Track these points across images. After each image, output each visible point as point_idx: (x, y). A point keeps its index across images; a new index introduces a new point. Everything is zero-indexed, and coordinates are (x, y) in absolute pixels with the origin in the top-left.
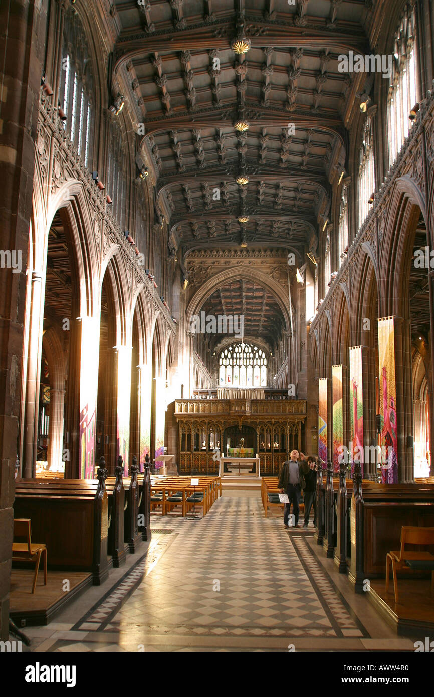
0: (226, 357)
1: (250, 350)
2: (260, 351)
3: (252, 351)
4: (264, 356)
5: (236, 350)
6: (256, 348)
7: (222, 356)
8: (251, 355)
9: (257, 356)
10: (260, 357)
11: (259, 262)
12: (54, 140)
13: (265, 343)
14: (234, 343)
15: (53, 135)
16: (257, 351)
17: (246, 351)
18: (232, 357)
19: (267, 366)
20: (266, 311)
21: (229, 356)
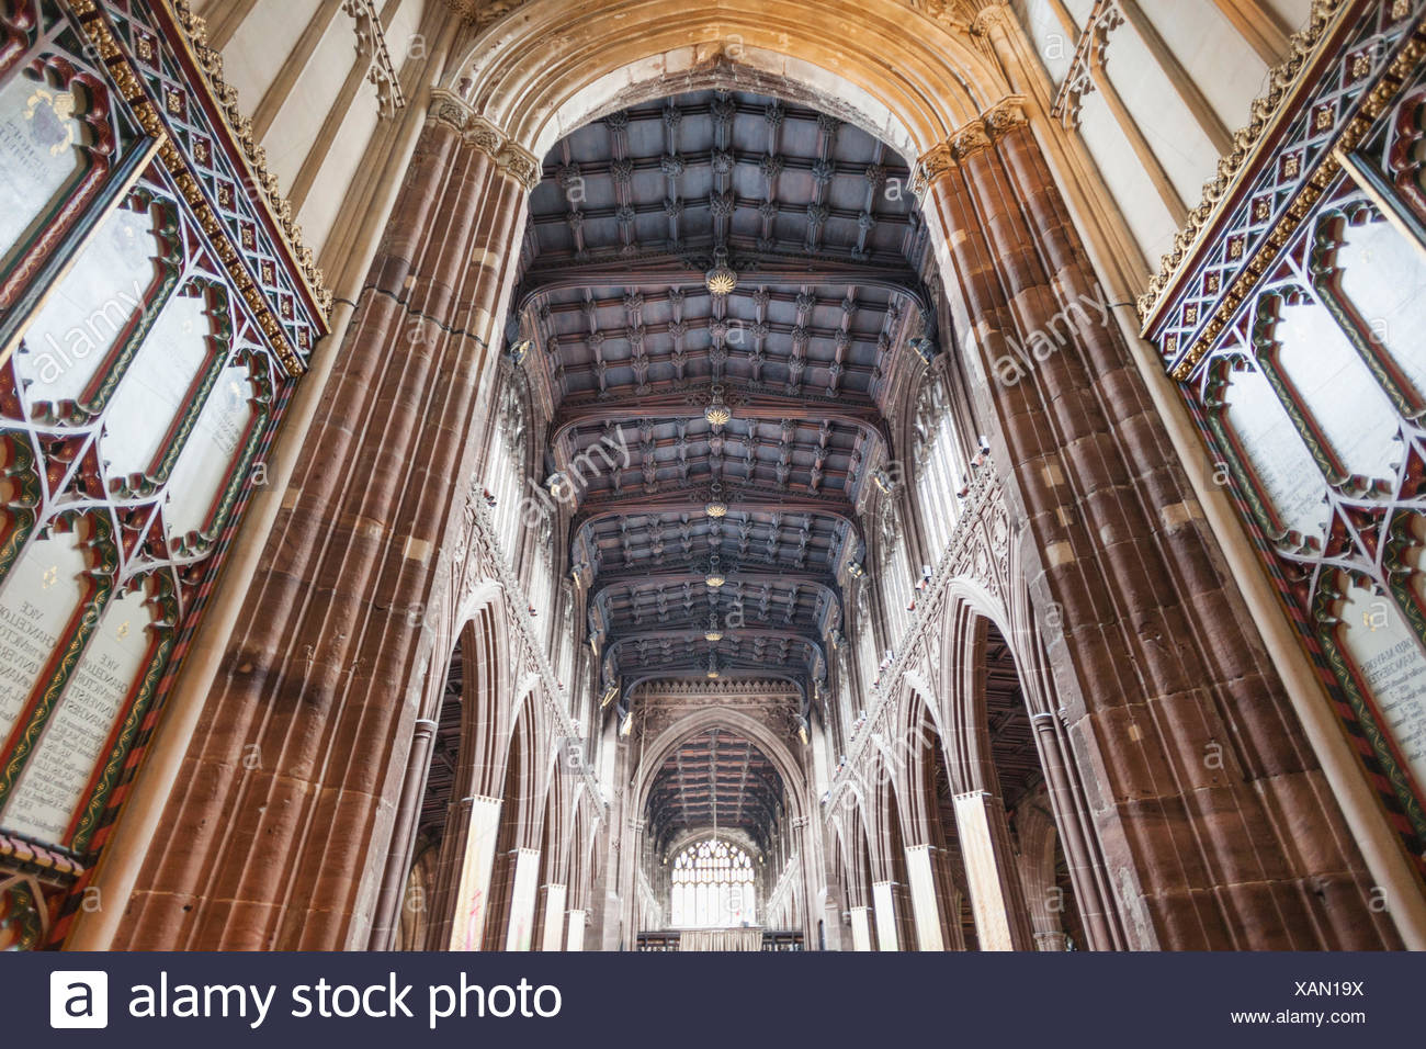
0: (684, 867)
1: (724, 851)
2: (742, 854)
3: (729, 853)
4: (748, 863)
5: (701, 852)
6: (734, 850)
7: (678, 864)
8: (727, 863)
9: (736, 864)
10: (742, 866)
11: (745, 700)
12: (476, 528)
13: (751, 839)
14: (697, 840)
15: (474, 524)
16: (737, 855)
17: (718, 855)
18: (694, 867)
19: (754, 883)
20: (749, 780)
21: (690, 865)
